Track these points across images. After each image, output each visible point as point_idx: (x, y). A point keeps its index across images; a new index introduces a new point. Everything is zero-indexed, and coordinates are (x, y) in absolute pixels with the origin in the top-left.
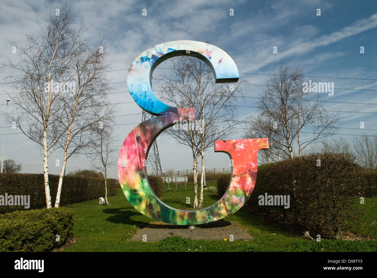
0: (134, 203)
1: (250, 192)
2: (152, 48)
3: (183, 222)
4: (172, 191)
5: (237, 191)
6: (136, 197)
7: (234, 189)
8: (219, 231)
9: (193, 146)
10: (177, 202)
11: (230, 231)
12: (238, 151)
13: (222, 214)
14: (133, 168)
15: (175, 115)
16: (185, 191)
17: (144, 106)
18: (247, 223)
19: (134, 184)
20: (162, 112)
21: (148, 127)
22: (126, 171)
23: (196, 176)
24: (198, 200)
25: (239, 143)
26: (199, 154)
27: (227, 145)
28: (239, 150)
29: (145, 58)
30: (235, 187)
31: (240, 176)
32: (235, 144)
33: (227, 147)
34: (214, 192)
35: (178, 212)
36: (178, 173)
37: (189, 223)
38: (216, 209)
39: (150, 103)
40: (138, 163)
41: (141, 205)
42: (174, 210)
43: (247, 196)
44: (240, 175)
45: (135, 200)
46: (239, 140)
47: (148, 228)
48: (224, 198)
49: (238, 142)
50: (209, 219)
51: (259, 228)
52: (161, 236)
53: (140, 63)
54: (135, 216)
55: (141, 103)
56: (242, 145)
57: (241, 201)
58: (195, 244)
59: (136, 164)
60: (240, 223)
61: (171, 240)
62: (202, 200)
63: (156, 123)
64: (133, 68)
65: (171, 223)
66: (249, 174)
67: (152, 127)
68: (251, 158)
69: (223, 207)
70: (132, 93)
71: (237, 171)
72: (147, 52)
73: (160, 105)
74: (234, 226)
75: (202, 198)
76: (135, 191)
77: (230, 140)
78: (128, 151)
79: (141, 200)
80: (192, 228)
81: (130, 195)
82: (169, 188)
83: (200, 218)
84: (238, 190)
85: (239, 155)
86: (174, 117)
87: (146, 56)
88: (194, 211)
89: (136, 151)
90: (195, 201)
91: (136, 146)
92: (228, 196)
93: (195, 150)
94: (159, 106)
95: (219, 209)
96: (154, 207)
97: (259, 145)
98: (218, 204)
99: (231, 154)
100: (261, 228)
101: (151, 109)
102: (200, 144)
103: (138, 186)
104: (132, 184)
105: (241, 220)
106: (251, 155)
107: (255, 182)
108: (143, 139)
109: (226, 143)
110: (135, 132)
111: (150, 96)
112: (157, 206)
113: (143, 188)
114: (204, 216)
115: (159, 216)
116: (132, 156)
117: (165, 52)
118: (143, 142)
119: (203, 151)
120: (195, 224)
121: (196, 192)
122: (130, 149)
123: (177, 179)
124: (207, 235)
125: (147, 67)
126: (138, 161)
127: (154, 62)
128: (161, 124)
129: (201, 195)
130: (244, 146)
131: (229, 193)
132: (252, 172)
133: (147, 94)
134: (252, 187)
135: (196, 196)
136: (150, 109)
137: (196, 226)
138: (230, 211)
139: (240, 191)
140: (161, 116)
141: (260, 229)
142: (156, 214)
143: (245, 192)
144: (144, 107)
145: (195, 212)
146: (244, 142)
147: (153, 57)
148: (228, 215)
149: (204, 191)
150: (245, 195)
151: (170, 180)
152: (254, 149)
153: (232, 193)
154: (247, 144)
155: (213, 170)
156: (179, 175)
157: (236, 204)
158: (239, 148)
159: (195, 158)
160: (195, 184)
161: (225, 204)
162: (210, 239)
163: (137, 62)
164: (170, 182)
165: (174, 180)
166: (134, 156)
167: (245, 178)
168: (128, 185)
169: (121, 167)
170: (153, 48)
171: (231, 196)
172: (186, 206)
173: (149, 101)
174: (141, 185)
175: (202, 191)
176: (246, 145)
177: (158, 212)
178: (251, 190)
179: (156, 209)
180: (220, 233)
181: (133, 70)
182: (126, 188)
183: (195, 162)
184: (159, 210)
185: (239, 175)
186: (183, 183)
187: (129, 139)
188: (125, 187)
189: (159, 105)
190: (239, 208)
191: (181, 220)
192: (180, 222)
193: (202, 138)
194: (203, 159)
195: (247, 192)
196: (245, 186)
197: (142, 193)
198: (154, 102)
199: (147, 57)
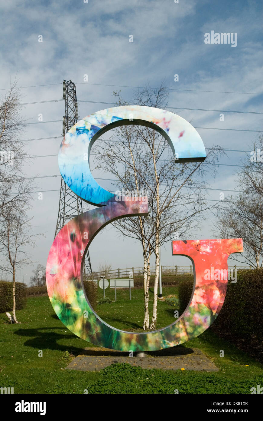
0: (67, 322)
1: (217, 310)
2: (91, 115)
3: (130, 347)
4: (110, 302)
5: (201, 308)
6: (70, 314)
7: (196, 305)
8: (176, 360)
9: (143, 239)
10: (119, 321)
11: (191, 360)
12: (202, 255)
13: (181, 338)
14: (66, 275)
15: (121, 206)
16: (130, 302)
17: (81, 193)
18: (216, 351)
19: (66, 297)
20: (104, 202)
21: (85, 222)
22: (56, 279)
23: (147, 282)
24: (149, 317)
25: (204, 245)
26: (152, 250)
27: (189, 247)
28: (204, 253)
29: (82, 130)
30: (198, 303)
31: (205, 288)
32: (199, 246)
33: (188, 250)
34: (174, 305)
35: (124, 334)
36: (119, 272)
37: (137, 349)
38: (173, 331)
39: (88, 190)
40: (73, 269)
41: (75, 325)
42: (118, 332)
43: (214, 314)
44: (205, 286)
45: (68, 317)
46: (204, 240)
47: (84, 355)
48: (183, 317)
49: (203, 243)
50: (164, 344)
51: (229, 357)
52: (103, 365)
53: (76, 135)
54: (62, 340)
55: (76, 190)
56: (209, 247)
57: (205, 321)
58: (146, 373)
59: (70, 270)
60: (205, 351)
61: (117, 368)
62: (156, 318)
63: (97, 216)
64: (66, 142)
65: (115, 349)
66: (217, 286)
67: (91, 222)
68: (220, 264)
69: (182, 329)
70: (65, 176)
71: (201, 281)
72: (85, 121)
73: (102, 193)
74: (198, 354)
75: (155, 315)
76: (68, 305)
77: (193, 241)
78: (59, 254)
79: (75, 318)
80: (142, 355)
81: (62, 311)
82: (105, 298)
83: (152, 343)
84: (202, 306)
85: (204, 260)
86: (119, 208)
87: (83, 126)
88: (144, 333)
89: (69, 253)
90: (146, 319)
91: (69, 246)
92: (189, 314)
93: (145, 245)
94: (100, 194)
95: (177, 331)
96: (93, 327)
97: (231, 248)
98: (175, 324)
99: (193, 259)
100: (232, 357)
101: (90, 197)
102: (153, 237)
103: (72, 300)
104: (64, 297)
105: (208, 348)
106: (219, 260)
107: (224, 296)
108: (78, 237)
109: (188, 244)
110: (69, 228)
111: (88, 181)
112: (96, 325)
113: (79, 302)
114: (157, 340)
115: (99, 339)
116: (65, 260)
117: (109, 121)
118: (79, 242)
119: (158, 246)
120: (145, 351)
121: (147, 307)
122: (62, 250)
123: (117, 282)
124: (160, 365)
125: (85, 142)
126: (72, 266)
127: (94, 134)
128: (102, 218)
129: (154, 311)
130: (210, 249)
131: (190, 310)
132: (221, 283)
133: (84, 178)
134: (220, 304)
135: (147, 312)
136: (88, 197)
137: (147, 353)
138: (192, 334)
139: (205, 308)
140: (103, 207)
141: (231, 359)
142: (95, 337)
143: (211, 309)
144: (81, 195)
145: (146, 334)
146: (211, 243)
147: (93, 127)
148: (189, 339)
149: (159, 303)
150: (212, 313)
151: (106, 284)
152: (224, 253)
153: (194, 311)
154: (215, 246)
155: (175, 268)
156: (119, 275)
157: (200, 326)
158: (204, 251)
159: (146, 257)
160: (146, 294)
161: (184, 325)
162: (164, 368)
163: (72, 135)
164: (105, 288)
165: (112, 284)
166: (67, 260)
167: (212, 291)
168: (59, 298)
169: (51, 275)
170: (93, 116)
171: (193, 314)
172: (133, 326)
173: (87, 188)
174: (75, 298)
175: (156, 304)
176: (213, 247)
177: (97, 334)
178: (219, 307)
179: (96, 330)
180: (177, 363)
181: (66, 145)
182: (57, 301)
183: (145, 262)
184: (99, 331)
185: (203, 286)
186: (126, 290)
187: (61, 238)
188: (55, 301)
189: (100, 192)
190: (203, 330)
191: (128, 344)
192: (126, 347)
193: (156, 228)
194: (158, 259)
195: (214, 309)
196: (212, 301)
197: (77, 309)
198: (94, 189)
199: (85, 127)
